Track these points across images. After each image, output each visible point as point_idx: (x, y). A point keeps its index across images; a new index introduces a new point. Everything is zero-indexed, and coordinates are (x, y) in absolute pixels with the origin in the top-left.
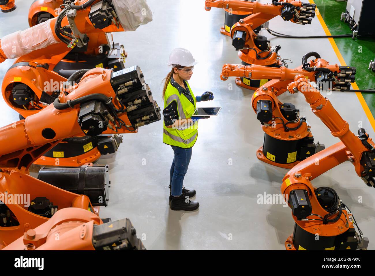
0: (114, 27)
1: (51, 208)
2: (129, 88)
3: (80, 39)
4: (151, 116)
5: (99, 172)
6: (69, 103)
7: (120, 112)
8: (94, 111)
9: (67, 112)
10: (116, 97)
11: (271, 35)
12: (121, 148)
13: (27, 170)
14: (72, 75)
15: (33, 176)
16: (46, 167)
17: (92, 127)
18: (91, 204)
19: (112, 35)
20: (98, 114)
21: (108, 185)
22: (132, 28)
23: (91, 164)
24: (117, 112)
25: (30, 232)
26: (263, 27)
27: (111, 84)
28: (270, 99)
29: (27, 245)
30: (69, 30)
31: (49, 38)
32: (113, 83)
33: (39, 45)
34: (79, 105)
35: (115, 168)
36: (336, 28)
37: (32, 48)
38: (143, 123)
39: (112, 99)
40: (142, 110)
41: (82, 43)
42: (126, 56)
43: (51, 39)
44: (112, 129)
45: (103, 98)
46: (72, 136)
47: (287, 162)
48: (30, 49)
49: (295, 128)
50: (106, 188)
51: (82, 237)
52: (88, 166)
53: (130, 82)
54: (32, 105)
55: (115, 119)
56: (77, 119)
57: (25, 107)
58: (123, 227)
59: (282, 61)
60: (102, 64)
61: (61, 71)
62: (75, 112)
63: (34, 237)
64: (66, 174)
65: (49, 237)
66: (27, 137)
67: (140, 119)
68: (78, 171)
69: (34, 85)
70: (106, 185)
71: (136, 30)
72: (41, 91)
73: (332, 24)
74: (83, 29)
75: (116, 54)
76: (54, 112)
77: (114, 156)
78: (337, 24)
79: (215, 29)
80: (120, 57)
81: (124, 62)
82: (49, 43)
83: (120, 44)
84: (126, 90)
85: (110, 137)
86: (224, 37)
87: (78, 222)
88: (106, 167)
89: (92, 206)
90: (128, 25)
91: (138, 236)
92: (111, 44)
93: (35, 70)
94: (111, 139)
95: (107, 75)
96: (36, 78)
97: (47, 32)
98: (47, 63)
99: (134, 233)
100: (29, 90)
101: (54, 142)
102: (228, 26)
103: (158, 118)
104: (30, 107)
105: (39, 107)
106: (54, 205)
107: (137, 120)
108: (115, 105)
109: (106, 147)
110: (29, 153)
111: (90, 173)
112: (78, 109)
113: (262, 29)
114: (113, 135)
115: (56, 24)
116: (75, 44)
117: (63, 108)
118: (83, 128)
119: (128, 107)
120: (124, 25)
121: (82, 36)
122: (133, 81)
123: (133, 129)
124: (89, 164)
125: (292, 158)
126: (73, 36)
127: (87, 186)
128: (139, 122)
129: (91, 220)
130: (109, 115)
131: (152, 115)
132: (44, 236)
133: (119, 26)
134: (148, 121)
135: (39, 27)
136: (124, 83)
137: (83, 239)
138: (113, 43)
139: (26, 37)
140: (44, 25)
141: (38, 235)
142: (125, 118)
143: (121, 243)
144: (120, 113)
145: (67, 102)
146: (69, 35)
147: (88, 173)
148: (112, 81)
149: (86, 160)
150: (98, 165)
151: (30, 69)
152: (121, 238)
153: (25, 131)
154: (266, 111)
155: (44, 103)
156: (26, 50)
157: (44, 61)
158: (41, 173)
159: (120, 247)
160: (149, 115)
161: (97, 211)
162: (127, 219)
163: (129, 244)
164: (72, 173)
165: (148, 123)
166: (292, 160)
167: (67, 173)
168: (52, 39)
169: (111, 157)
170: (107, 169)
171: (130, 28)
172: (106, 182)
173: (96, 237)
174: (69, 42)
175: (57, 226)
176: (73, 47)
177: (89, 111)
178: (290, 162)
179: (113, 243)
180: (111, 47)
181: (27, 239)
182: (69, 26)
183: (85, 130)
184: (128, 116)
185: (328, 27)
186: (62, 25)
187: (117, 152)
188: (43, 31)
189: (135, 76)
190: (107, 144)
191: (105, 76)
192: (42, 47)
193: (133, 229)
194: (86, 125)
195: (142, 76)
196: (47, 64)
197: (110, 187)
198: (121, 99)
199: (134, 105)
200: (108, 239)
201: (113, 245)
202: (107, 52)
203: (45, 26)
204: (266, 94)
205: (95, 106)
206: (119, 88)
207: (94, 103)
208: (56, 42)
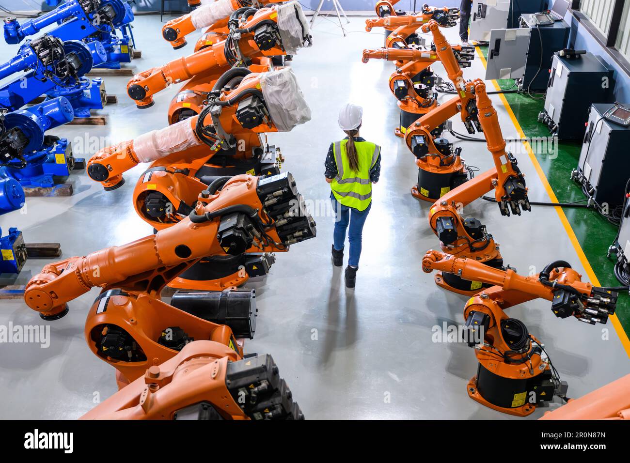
0: (266, 126)
1: (186, 340)
2: (278, 198)
3: (225, 141)
4: (304, 232)
5: (244, 297)
6: (207, 215)
7: (268, 226)
8: (237, 225)
9: (204, 226)
10: (262, 209)
11: (454, 137)
12: (274, 269)
13: (158, 294)
14: (213, 182)
15: (166, 301)
16: (182, 291)
17: (233, 244)
18: (233, 335)
19: (266, 136)
20: (241, 228)
21: (254, 313)
22: (288, 128)
23: (235, 288)
24: (265, 227)
25: (153, 370)
26: (445, 129)
27: (258, 194)
28: (451, 215)
29: (149, 385)
30: (212, 129)
31: (189, 138)
32: (259, 192)
33: (177, 147)
34: (219, 217)
35: (266, 293)
36: (533, 130)
37: (169, 150)
38: (295, 240)
39: (258, 211)
40: (294, 225)
41: (228, 145)
42: (283, 161)
43: (191, 140)
44: (258, 247)
45: (248, 210)
46: (211, 255)
47: (471, 289)
48: (166, 152)
49: (482, 247)
50: (252, 317)
51: (214, 376)
52: (231, 291)
53: (279, 191)
54: (168, 217)
55: (262, 235)
56: (216, 234)
57: (160, 219)
58: (263, 365)
59: (467, 168)
60: (253, 170)
61: (204, 177)
62: (214, 226)
63: (158, 375)
64: (204, 299)
65: (176, 374)
66: (157, 255)
67: (291, 235)
68: (219, 296)
69: (171, 193)
70: (251, 313)
71: (292, 130)
72: (179, 201)
73: (528, 125)
74: (230, 128)
75: (271, 158)
76: (190, 226)
77: (264, 279)
78: (534, 126)
79: (389, 130)
80: (275, 162)
81: (280, 168)
82: (190, 144)
83: (276, 147)
84: (275, 200)
85: (261, 256)
86: (399, 139)
87: (210, 358)
88: (252, 291)
89: (235, 338)
90: (283, 124)
91: (282, 376)
92: (265, 146)
93: (172, 176)
94: (261, 258)
95: (252, 184)
96: (173, 185)
97: (186, 131)
98: (187, 167)
99: (276, 372)
100: (165, 199)
101: (190, 262)
102: (404, 126)
103: (313, 235)
104: (166, 220)
105: (176, 219)
106: (189, 336)
107: (288, 237)
108: (262, 218)
109: (255, 268)
110: (161, 274)
111: (233, 299)
112: (218, 223)
113: (444, 131)
114: (264, 254)
115: (197, 122)
116: (219, 146)
117: (200, 221)
118: (222, 246)
119: (277, 221)
120: (277, 125)
121: (228, 137)
122: (283, 191)
123: (284, 248)
124: (233, 288)
125: (476, 284)
126: (217, 136)
127: (229, 314)
128: (290, 239)
129: (226, 355)
130: (254, 230)
131: (306, 231)
132: (169, 375)
133: (272, 126)
134: (301, 238)
135: (178, 125)
136: (272, 193)
137: (214, 378)
138: (268, 145)
139: (162, 137)
140: (184, 123)
141: (163, 373)
142: (273, 234)
143: (260, 384)
144: (268, 228)
145: (206, 214)
146: (212, 135)
147: (230, 299)
148: (258, 190)
149: (231, 283)
150: (245, 289)
151: (167, 175)
152: (261, 378)
153: (155, 248)
154: (450, 230)
155: (182, 215)
156: (162, 152)
157: (183, 166)
158: (175, 298)
159: (258, 389)
160: (303, 230)
161: (241, 345)
162: (268, 355)
163: (269, 386)
164: (212, 299)
165: (300, 241)
166: (477, 287)
167: (206, 298)
168: (193, 141)
169: (262, 280)
170: (254, 295)
171: (284, 127)
172: (252, 310)
173: (229, 377)
174: (213, 144)
175: (185, 363)
176: (217, 150)
177: (231, 225)
178: (475, 288)
179: (250, 384)
180: (265, 150)
181: (149, 378)
182: (212, 124)
183: (225, 248)
184: (277, 232)
185: (522, 129)
186: (205, 124)
187: (268, 275)
188: (182, 131)
189: (286, 184)
190: (256, 264)
191: (250, 184)
192: (181, 149)
193: (275, 367)
194: (226, 242)
195: (294, 184)
196: (187, 169)
197: (257, 316)
198: (269, 212)
199: (284, 218)
200: (245, 378)
201: (250, 387)
202: (259, 156)
203: (185, 125)
204: (446, 209)
205: (237, 219)
206: (266, 199)
207: (237, 216)
208: (197, 144)
